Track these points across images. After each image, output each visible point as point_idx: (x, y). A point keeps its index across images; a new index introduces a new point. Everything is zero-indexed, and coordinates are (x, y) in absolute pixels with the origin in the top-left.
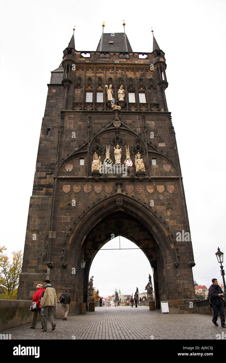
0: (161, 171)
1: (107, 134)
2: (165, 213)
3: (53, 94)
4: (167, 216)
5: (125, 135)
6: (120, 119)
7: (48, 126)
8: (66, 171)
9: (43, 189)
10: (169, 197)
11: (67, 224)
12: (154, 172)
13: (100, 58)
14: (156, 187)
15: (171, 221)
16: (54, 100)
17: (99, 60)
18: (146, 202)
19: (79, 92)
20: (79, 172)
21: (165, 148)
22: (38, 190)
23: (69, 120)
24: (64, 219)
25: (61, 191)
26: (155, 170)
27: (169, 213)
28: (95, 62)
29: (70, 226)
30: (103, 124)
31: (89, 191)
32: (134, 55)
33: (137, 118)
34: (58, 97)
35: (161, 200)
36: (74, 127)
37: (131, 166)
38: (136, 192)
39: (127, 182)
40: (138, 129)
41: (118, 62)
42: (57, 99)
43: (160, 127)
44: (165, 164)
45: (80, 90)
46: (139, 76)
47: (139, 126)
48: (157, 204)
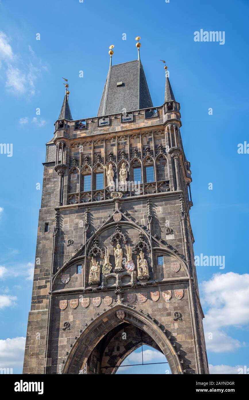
0: (167, 272)
1: (107, 231)
2: (172, 325)
3: (50, 176)
4: (174, 329)
5: (127, 230)
6: (121, 210)
7: (46, 220)
8: (62, 283)
9: (42, 300)
10: (177, 305)
11: (63, 347)
12: (160, 273)
13: (98, 127)
15: (179, 335)
16: (52, 184)
17: (96, 130)
18: (149, 313)
19: (75, 178)
20: (76, 283)
21: (173, 241)
22: (37, 303)
23: (64, 218)
24: (61, 343)
25: (57, 308)
26: (161, 272)
27: (176, 326)
28: (92, 135)
29: (67, 350)
30: (102, 218)
31: (87, 305)
32: (140, 115)
33: (142, 205)
34: (56, 180)
35: (167, 309)
36: (71, 226)
37: (133, 269)
38: (139, 302)
39: (129, 290)
40: (143, 219)
41: (120, 130)
42: (55, 182)
43: (169, 213)
44: (173, 262)
45: (76, 175)
46: (146, 143)
47: (143, 215)
48: (162, 315)
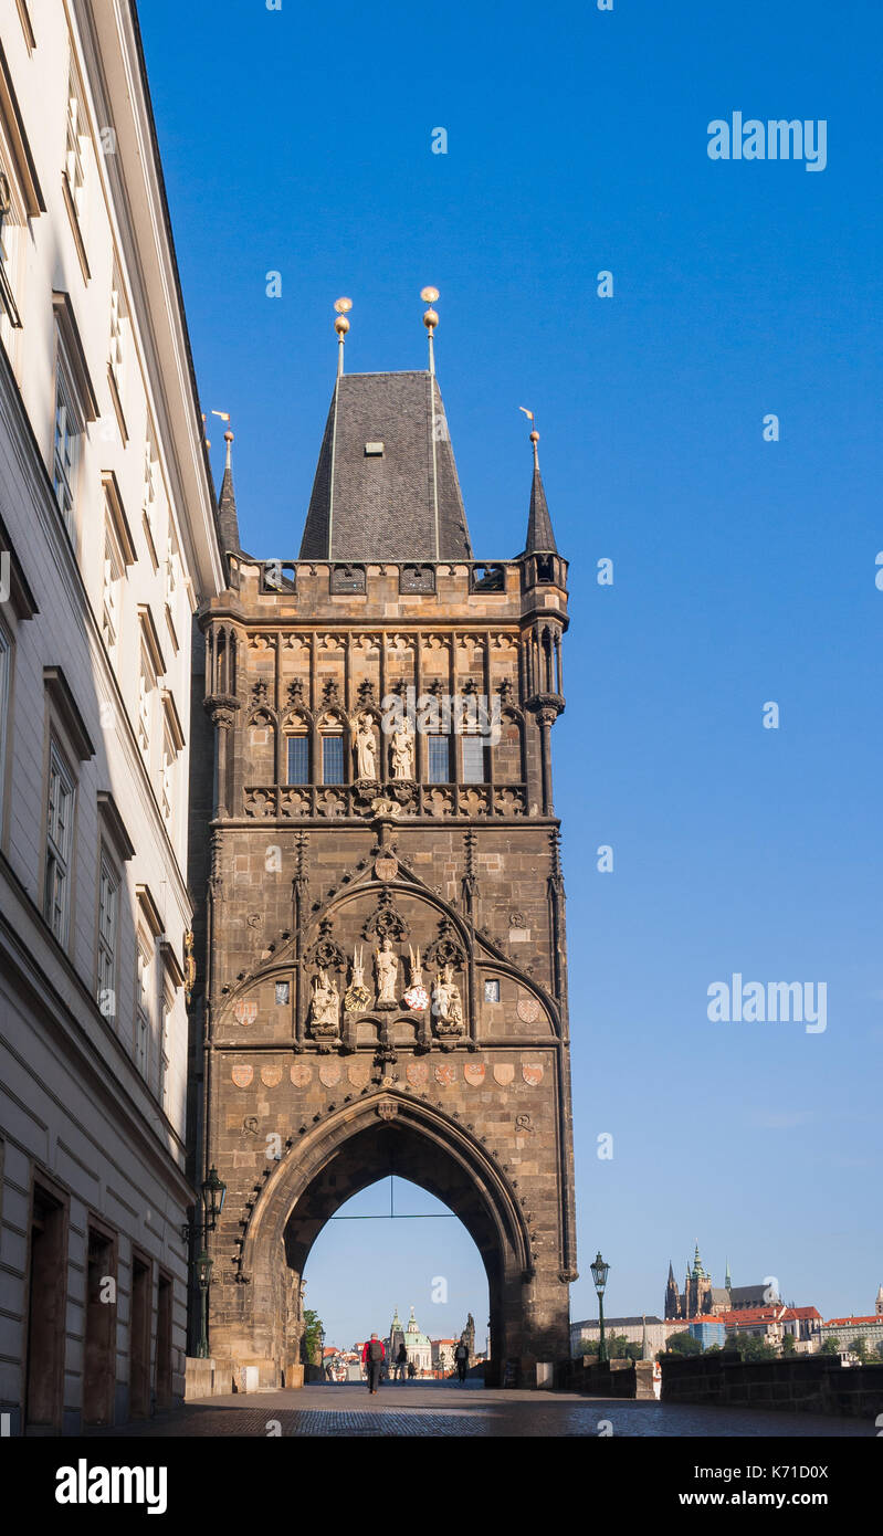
0: (509, 1021)
1: (355, 901)
2: (511, 1141)
4: (515, 1149)
5: (411, 905)
6: (395, 850)
10: (525, 1098)
11: (246, 1172)
12: (490, 1023)
13: (331, 594)
14: (492, 1067)
15: (525, 1164)
17: (326, 604)
18: (459, 1112)
19: (265, 740)
20: (275, 1026)
21: (527, 948)
23: (236, 852)
24: (240, 1162)
25: (227, 1082)
26: (492, 1019)
27: (521, 1143)
28: (313, 616)
29: (256, 1177)
30: (342, 865)
31: (305, 1082)
32: (455, 577)
33: (451, 842)
35: (501, 1107)
36: (256, 877)
37: (425, 1007)
38: (434, 1084)
39: (410, 1054)
40: (452, 883)
41: (396, 615)
43: (520, 873)
44: (524, 998)
45: (267, 732)
46: (468, 666)
47: (454, 872)
48: (488, 1118)
